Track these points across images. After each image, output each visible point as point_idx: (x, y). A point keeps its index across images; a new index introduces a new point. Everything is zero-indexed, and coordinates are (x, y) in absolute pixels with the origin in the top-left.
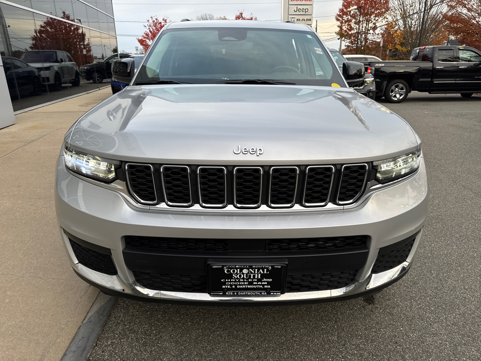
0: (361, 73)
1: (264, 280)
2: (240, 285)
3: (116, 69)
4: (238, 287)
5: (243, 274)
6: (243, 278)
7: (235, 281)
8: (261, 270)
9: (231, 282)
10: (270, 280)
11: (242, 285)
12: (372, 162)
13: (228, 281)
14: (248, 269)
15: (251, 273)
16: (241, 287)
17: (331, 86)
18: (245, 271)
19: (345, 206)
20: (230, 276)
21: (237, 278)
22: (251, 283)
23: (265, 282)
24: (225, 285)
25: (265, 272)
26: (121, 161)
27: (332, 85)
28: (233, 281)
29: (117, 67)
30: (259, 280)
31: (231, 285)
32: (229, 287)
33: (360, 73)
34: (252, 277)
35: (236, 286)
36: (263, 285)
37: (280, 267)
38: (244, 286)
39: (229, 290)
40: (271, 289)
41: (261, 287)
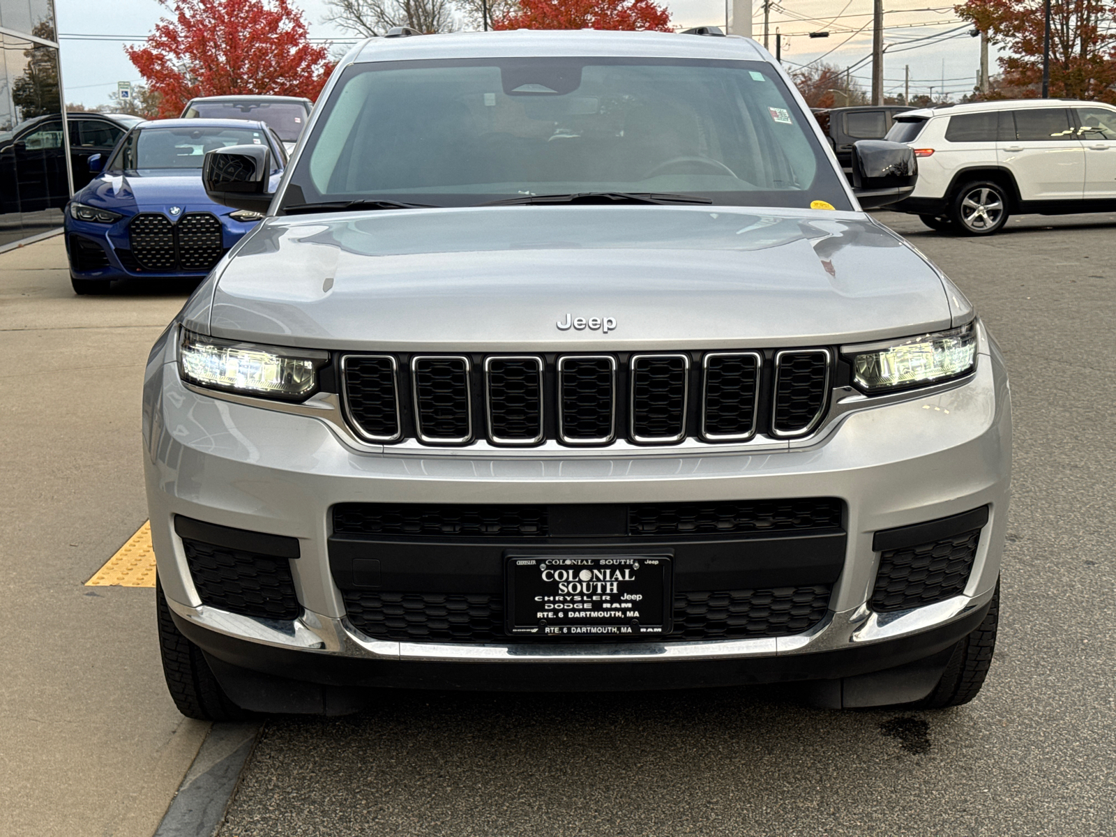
0: (907, 172)
1: (627, 597)
2: (574, 610)
3: (218, 175)
4: (571, 615)
5: (580, 582)
6: (581, 594)
7: (565, 601)
8: (618, 572)
9: (554, 602)
10: (638, 597)
11: (579, 611)
12: (839, 346)
13: (549, 601)
14: (590, 568)
15: (598, 579)
16: (577, 615)
17: (809, 207)
18: (585, 575)
19: (791, 441)
20: (552, 588)
21: (569, 594)
22: (597, 606)
23: (626, 601)
24: (543, 610)
25: (627, 578)
26: (332, 352)
27: (812, 204)
28: (559, 602)
29: (218, 167)
30: (615, 598)
31: (556, 611)
32: (551, 615)
33: (902, 174)
34: (599, 591)
35: (566, 612)
36: (624, 611)
37: (656, 563)
38: (583, 614)
39: (550, 622)
40: (643, 621)
41: (619, 614)
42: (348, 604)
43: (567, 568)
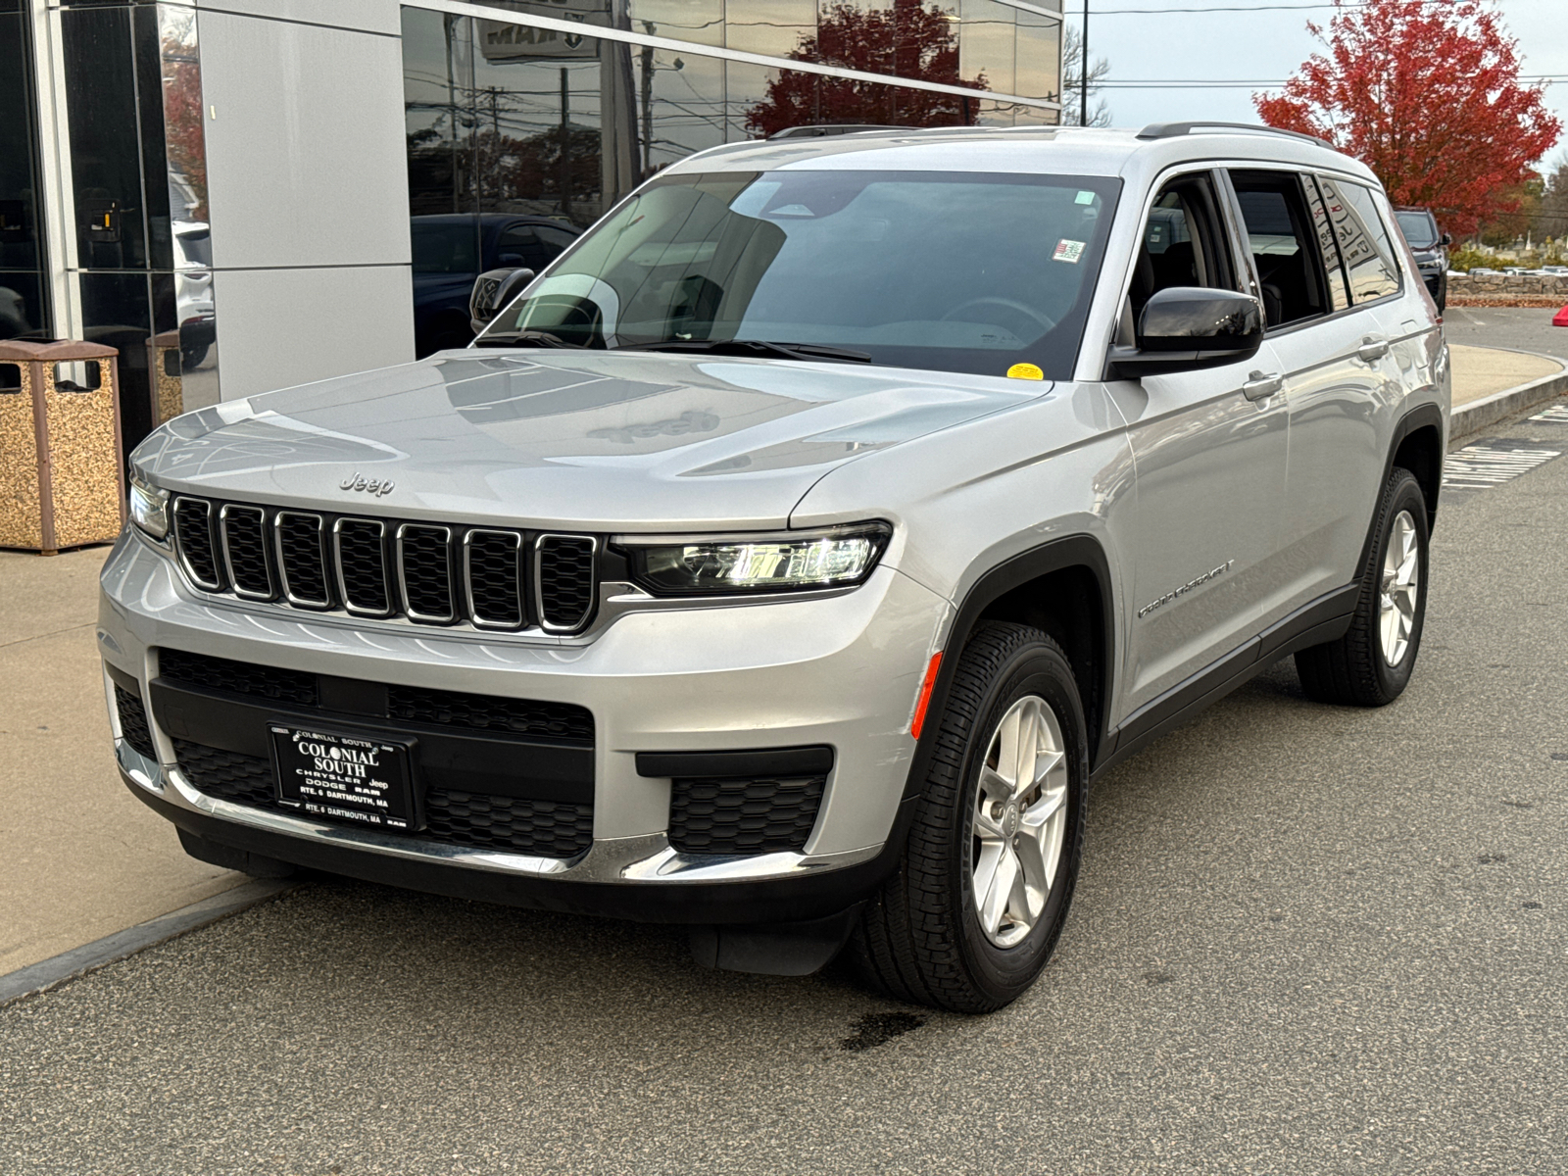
1: (374, 783)
2: (332, 790)
4: (329, 794)
5: (332, 759)
6: (334, 772)
7: (321, 779)
8: (362, 755)
9: (314, 778)
10: (384, 786)
11: (336, 791)
12: (611, 535)
13: (308, 776)
14: (339, 747)
15: (347, 760)
16: (334, 795)
17: (1005, 375)
18: (335, 753)
19: (562, 637)
20: (310, 763)
21: (323, 771)
22: (350, 789)
23: (375, 788)
24: (306, 785)
25: (372, 763)
27: (1012, 369)
28: (317, 778)
30: (365, 783)
31: (316, 788)
32: (312, 791)
34: (350, 773)
35: (325, 790)
36: (375, 798)
37: (391, 749)
38: (339, 796)
39: (313, 799)
40: (390, 813)
41: (370, 801)
42: (178, 754)
43: (319, 742)
